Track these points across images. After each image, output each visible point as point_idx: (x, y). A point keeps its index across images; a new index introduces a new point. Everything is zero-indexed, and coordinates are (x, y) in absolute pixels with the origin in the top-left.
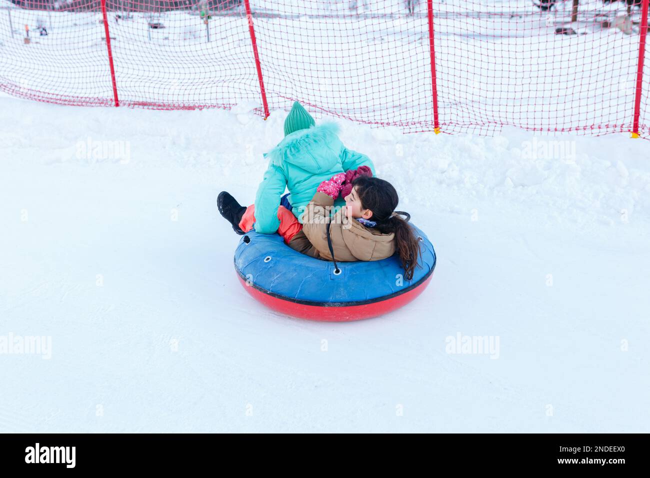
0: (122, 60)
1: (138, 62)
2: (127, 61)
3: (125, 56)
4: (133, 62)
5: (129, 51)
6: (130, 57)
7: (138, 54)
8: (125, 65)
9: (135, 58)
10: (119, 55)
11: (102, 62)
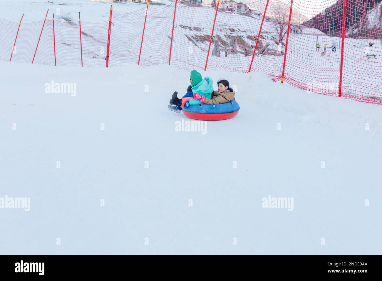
0: (347, 71)
1: (356, 73)
2: (350, 72)
3: (349, 70)
4: (353, 73)
5: (352, 66)
6: (352, 70)
7: (357, 69)
8: (348, 74)
9: (355, 71)
10: (346, 69)
11: (336, 71)
